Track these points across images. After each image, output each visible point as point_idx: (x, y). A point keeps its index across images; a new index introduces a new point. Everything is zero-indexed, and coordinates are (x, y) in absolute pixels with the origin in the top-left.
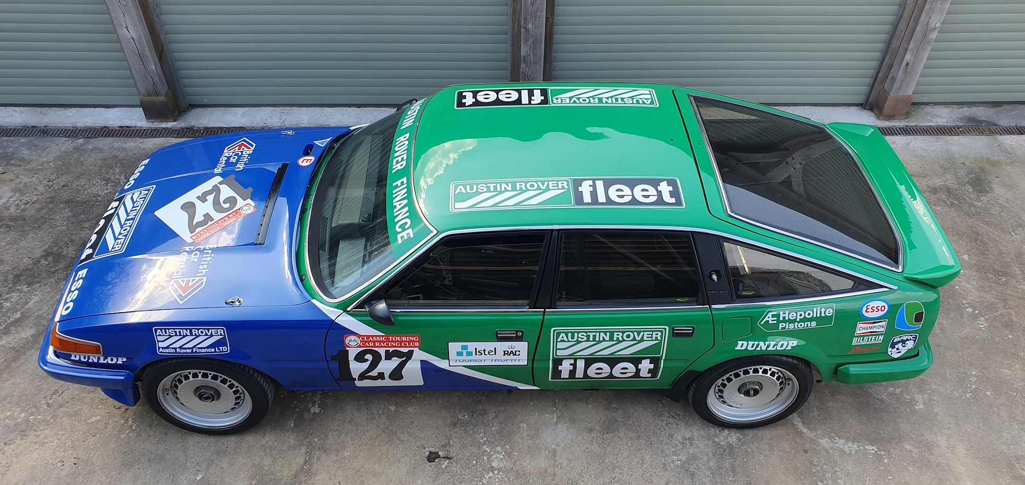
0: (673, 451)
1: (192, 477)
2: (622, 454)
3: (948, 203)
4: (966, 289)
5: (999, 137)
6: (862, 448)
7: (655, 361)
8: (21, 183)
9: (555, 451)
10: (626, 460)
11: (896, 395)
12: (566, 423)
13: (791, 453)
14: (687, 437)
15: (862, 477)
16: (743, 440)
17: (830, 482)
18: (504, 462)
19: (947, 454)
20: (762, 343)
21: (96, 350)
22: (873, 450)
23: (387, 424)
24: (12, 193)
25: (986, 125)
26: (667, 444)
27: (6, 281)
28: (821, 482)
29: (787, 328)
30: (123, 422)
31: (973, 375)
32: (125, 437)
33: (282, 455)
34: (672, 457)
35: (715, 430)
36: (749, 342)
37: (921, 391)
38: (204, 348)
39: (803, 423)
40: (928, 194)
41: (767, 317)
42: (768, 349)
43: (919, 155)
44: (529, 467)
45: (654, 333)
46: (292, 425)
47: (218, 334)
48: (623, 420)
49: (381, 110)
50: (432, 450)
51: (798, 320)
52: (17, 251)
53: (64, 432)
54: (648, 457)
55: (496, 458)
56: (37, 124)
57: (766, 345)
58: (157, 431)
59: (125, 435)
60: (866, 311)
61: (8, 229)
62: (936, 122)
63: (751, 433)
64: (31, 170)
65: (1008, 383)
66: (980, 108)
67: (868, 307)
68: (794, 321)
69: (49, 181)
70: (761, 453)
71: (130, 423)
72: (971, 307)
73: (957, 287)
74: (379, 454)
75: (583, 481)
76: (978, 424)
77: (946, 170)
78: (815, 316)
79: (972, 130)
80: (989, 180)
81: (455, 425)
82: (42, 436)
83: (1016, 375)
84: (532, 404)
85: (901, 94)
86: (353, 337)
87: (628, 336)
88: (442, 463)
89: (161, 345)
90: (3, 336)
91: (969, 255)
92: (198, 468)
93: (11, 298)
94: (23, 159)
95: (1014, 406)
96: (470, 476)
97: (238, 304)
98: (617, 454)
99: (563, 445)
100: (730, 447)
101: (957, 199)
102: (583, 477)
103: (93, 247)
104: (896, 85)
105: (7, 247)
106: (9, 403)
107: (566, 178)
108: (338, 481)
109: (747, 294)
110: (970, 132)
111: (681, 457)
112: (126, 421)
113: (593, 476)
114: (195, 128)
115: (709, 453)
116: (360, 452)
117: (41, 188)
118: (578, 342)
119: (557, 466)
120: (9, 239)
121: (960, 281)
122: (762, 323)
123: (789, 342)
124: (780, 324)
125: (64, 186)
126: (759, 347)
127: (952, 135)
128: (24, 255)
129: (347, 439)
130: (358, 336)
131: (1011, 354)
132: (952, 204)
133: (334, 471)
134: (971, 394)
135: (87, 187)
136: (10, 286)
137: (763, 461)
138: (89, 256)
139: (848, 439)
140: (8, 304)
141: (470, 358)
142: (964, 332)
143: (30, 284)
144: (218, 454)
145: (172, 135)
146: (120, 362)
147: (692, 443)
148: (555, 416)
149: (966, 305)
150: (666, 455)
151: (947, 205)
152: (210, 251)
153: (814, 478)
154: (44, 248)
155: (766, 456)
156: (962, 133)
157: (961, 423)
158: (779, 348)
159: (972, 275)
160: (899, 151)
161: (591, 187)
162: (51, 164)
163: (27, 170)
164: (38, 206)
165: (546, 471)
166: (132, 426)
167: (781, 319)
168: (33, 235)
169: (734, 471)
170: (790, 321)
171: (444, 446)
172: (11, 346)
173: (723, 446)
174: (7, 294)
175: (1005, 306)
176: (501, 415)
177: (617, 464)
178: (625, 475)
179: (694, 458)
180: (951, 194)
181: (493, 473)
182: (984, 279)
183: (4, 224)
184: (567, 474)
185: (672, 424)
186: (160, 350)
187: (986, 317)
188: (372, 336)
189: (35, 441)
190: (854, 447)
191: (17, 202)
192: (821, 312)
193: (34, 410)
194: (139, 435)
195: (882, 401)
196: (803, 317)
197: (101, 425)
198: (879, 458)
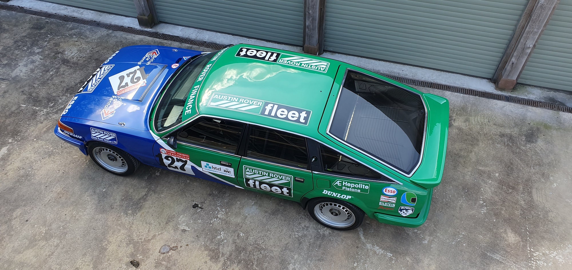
0: (297, 231)
1: (102, 189)
2: (274, 226)
3: (506, 144)
4: (486, 191)
5: (561, 113)
6: (385, 253)
7: (289, 189)
8: (82, 47)
9: (246, 217)
10: (275, 229)
11: (417, 234)
12: (257, 206)
13: (350, 246)
14: (306, 226)
15: (377, 266)
16: (332, 234)
17: (361, 264)
18: (223, 216)
19: (425, 267)
20: (334, 193)
21: (72, 131)
22: (390, 255)
23: (183, 187)
24: (77, 51)
25: (558, 104)
26: (296, 226)
27: (63, 90)
28: (357, 263)
29: (346, 189)
30: (85, 160)
31: (462, 234)
32: (84, 167)
33: (138, 190)
34: (295, 233)
35: (321, 227)
36: (329, 191)
37: (430, 235)
38: (107, 140)
39: (364, 234)
40: (498, 136)
41: (337, 182)
42: (337, 197)
43: (506, 114)
44: (232, 221)
45: (287, 177)
46: (146, 178)
47: (113, 136)
48: (282, 211)
49: (242, 38)
50: (196, 203)
51: (351, 187)
52: (71, 78)
53: (63, 159)
54: (285, 230)
55: (221, 213)
56: (97, 20)
57: (336, 195)
58: (96, 167)
59: (84, 166)
60: (385, 191)
61: (70, 68)
62: (529, 97)
63: (336, 232)
64: (88, 42)
65: (478, 242)
66: (561, 94)
67: (387, 190)
68: (350, 187)
69: (92, 48)
70: (336, 242)
71: (87, 162)
72: (483, 201)
73: (482, 189)
74: (175, 199)
75: (252, 233)
76: (449, 257)
77: (516, 125)
78: (360, 187)
79: (547, 106)
80: (538, 136)
81: (210, 195)
82: (56, 158)
83: (485, 240)
84: (246, 194)
85: (509, 78)
86: (163, 150)
87: (276, 176)
88: (198, 209)
89: (93, 135)
90: (55, 114)
91: (500, 174)
92: (105, 186)
93: (62, 98)
94: (86, 36)
95: (474, 254)
96: (207, 218)
97: (123, 125)
98: (272, 225)
99: (251, 215)
100: (324, 235)
101: (513, 143)
102: (253, 231)
103: (83, 88)
104: (506, 73)
105: (68, 76)
106: (49, 142)
107: (263, 101)
108: (155, 206)
109: (329, 170)
110: (545, 107)
111: (299, 234)
112: (86, 160)
113: (257, 232)
114: (158, 33)
115: (313, 236)
116: (168, 196)
117: (88, 51)
118: (255, 174)
119: (244, 223)
120: (70, 72)
121: (486, 187)
122: (335, 184)
123: (347, 196)
124: (343, 187)
125: (97, 52)
126: (333, 194)
127: (534, 106)
128: (73, 81)
129: (165, 189)
130: (165, 150)
131: (489, 229)
132: (508, 145)
133: (155, 201)
134: (455, 243)
135: (106, 54)
136: (64, 93)
137: (335, 246)
138: (81, 91)
139: (381, 248)
140: (61, 101)
141: (210, 169)
142: (471, 212)
143: (71, 94)
144: (114, 183)
145: (148, 35)
146: (80, 138)
147: (307, 229)
148: (254, 202)
149: (481, 199)
150: (293, 231)
151: (505, 145)
152: (121, 100)
153: (355, 260)
154: (81, 79)
155: (338, 244)
156: (541, 106)
157: (441, 255)
158: (342, 197)
159: (495, 184)
160: (496, 110)
161: (271, 108)
162: (96, 40)
163: (85, 41)
164: (84, 59)
165: (239, 224)
166: (87, 163)
167: (343, 185)
168: (79, 72)
169: (320, 246)
170: (348, 187)
171: (202, 203)
172: (56, 119)
173: (321, 234)
174: (61, 96)
175: (502, 205)
176: (231, 196)
177: (270, 230)
178: (271, 235)
179: (305, 236)
180: (511, 139)
181: (217, 219)
182: (499, 188)
183: (70, 65)
184: (247, 228)
185: (303, 218)
186: (93, 137)
187: (488, 208)
188: (171, 151)
189: (53, 160)
190: (381, 251)
191: (77, 56)
192: (362, 186)
193: (56, 147)
194: (89, 167)
195: (408, 234)
196: (354, 186)
197: (77, 160)
198: (391, 259)
